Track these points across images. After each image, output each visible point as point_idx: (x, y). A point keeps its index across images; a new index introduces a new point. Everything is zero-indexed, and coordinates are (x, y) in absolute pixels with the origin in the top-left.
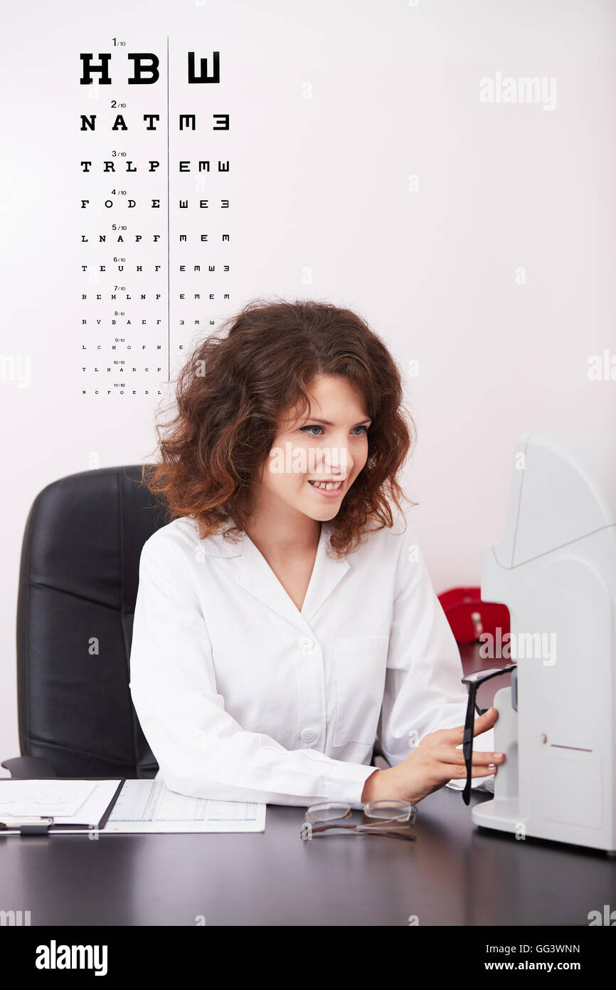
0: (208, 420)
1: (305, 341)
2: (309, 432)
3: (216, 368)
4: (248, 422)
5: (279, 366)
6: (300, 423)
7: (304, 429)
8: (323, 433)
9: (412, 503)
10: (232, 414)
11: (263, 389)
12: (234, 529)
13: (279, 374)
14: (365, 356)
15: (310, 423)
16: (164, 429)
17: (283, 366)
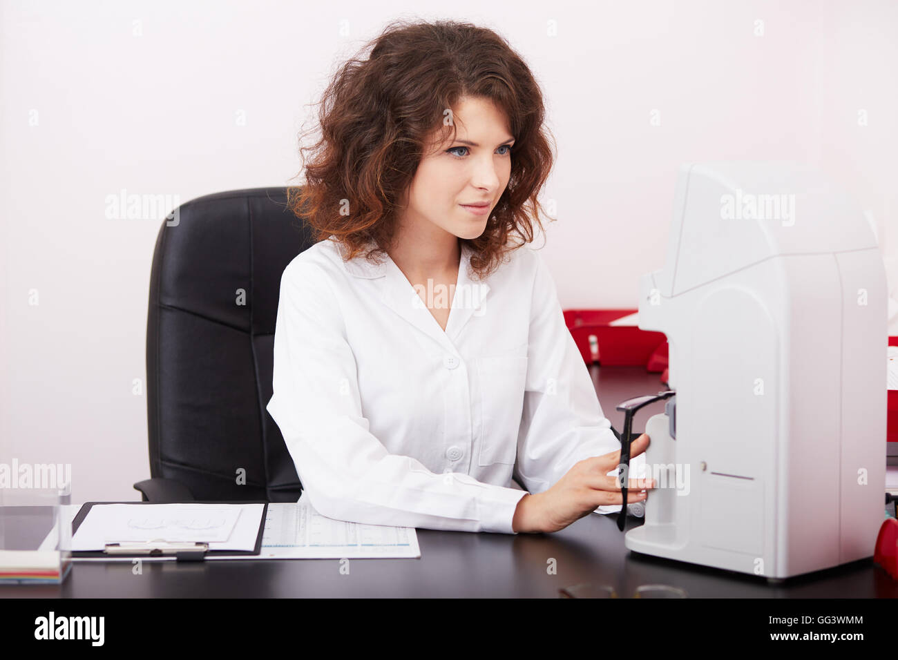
0: (354, 144)
1: (448, 63)
2: (454, 153)
3: (361, 92)
4: (395, 146)
5: (426, 88)
6: (447, 145)
7: (450, 150)
8: (469, 154)
9: (550, 219)
10: (378, 138)
11: (409, 113)
12: (376, 250)
13: (424, 98)
14: (509, 76)
15: (456, 144)
16: (308, 152)
17: (428, 91)
